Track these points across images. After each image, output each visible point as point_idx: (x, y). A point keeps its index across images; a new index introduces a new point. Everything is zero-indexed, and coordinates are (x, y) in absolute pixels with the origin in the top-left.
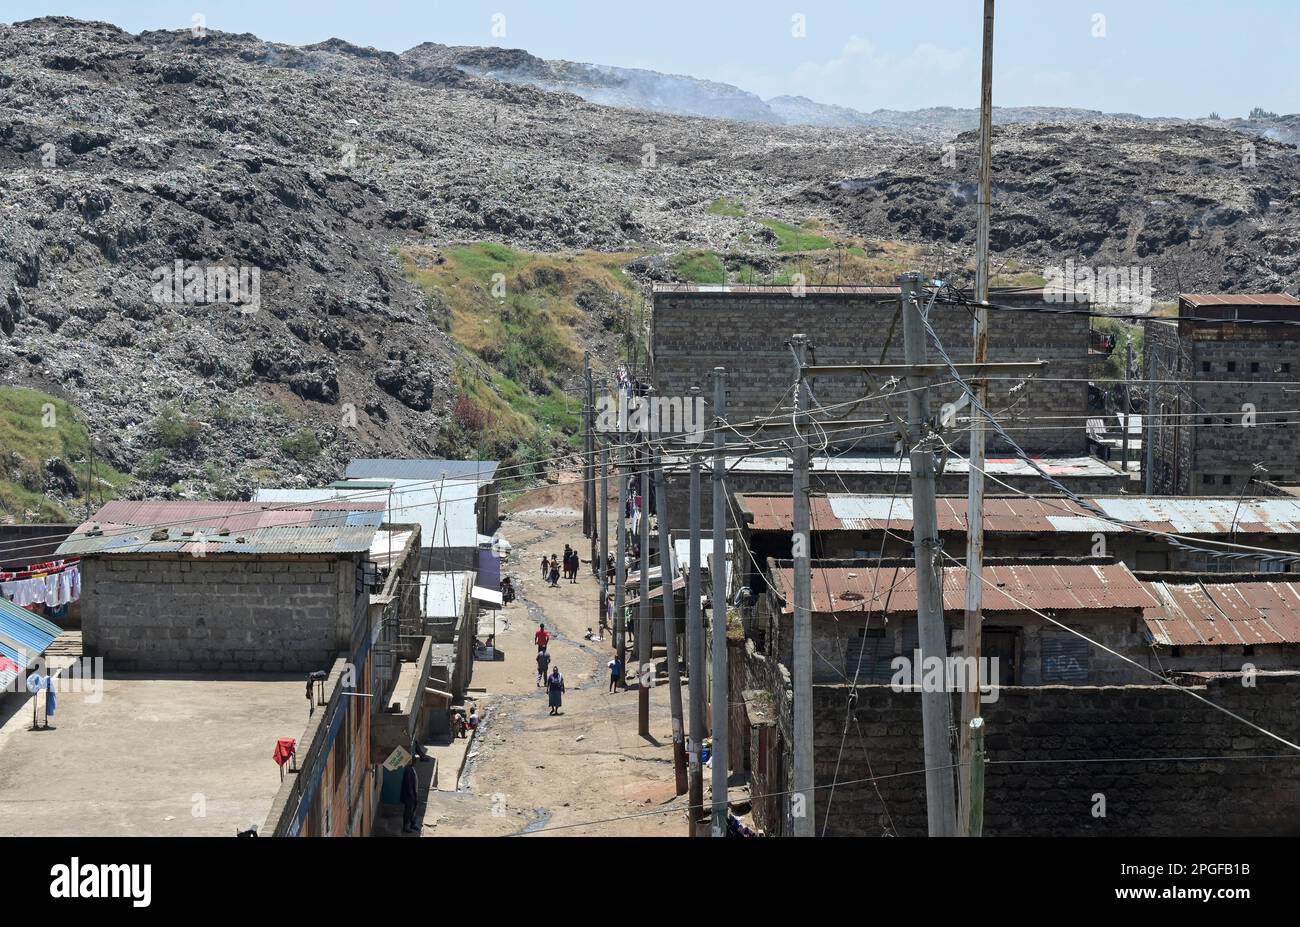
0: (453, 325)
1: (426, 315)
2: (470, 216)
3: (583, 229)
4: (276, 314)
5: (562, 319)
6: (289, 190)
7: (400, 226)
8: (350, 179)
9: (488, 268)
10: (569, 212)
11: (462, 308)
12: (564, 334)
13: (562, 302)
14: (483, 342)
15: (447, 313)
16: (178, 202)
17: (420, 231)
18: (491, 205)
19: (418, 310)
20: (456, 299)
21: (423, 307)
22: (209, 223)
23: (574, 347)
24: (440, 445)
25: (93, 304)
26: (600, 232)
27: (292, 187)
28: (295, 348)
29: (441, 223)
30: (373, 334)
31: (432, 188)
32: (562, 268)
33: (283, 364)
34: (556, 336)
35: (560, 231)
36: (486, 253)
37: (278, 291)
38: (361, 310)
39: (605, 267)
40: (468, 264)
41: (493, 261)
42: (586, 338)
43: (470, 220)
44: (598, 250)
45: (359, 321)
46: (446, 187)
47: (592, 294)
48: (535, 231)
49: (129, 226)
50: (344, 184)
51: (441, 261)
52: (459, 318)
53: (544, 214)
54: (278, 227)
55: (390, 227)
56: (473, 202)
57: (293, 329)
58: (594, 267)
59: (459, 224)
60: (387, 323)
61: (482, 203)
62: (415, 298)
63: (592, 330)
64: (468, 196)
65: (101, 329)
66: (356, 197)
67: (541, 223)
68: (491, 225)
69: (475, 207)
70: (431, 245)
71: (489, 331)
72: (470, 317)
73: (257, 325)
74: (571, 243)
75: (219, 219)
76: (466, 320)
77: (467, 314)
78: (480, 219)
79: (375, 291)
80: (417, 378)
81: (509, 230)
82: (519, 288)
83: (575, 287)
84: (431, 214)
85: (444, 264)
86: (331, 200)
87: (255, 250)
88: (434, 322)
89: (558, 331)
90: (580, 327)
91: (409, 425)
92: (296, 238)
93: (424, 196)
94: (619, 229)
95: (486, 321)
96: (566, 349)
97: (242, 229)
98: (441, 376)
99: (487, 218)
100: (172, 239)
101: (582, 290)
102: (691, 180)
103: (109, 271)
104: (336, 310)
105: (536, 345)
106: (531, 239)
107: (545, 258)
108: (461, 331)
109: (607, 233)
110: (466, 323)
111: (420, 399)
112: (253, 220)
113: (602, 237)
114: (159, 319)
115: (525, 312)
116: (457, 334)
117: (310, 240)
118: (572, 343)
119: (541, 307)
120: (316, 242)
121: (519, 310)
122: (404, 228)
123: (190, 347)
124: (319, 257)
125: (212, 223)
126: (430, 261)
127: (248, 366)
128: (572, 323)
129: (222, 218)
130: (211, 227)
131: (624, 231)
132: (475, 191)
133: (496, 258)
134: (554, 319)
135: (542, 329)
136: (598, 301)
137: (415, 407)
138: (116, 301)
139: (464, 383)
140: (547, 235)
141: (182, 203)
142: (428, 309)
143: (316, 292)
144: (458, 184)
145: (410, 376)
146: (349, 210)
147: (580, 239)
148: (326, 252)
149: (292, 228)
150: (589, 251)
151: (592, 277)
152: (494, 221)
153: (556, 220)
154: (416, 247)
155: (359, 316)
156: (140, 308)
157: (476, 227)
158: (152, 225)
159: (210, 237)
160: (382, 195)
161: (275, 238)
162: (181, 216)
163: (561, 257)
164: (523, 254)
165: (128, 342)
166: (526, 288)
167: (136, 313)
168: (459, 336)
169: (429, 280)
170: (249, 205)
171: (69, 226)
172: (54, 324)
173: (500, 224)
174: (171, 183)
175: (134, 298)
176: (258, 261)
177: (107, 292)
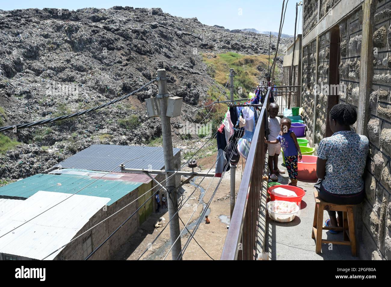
0: (216, 76)
1: (206, 72)
2: (227, 45)
3: (261, 49)
4: (138, 69)
5: (252, 74)
6: (165, 34)
7: (205, 48)
8: (192, 35)
9: (230, 59)
10: (256, 44)
11: (220, 70)
12: (252, 78)
13: (253, 68)
14: (225, 81)
15: (214, 72)
16: (112, 32)
17: (211, 49)
18: (233, 42)
19: (204, 71)
20: (218, 68)
21: (206, 70)
22: (122, 38)
23: (255, 82)
24: (197, 119)
25: (59, 65)
26: (266, 50)
27: (166, 33)
28: (141, 82)
29: (218, 47)
30: (180, 77)
31: (217, 38)
32: (253, 59)
33: (136, 88)
34: (250, 79)
35: (254, 49)
36: (230, 55)
37: (143, 62)
38: (179, 70)
39: (267, 59)
40: (224, 58)
41: (232, 57)
42: (260, 80)
43: (227, 47)
44: (265, 54)
45: (176, 73)
46: (221, 38)
47: (262, 66)
48: (246, 49)
49: (85, 37)
50: (189, 36)
51: (215, 57)
52: (218, 73)
53: (249, 45)
54: (153, 42)
55: (202, 48)
56: (228, 41)
57: (144, 75)
58: (263, 59)
59: (224, 47)
60: (188, 74)
61: (231, 42)
62: (204, 67)
63: (262, 77)
64: (227, 40)
65: (61, 75)
66: (192, 40)
67: (248, 47)
68: (233, 48)
69: (229, 43)
70: (214, 53)
71: (227, 77)
72: (222, 73)
73: (128, 73)
74: (257, 53)
75: (126, 37)
76: (220, 74)
77: (221, 72)
78: (230, 46)
79: (188, 64)
80: (192, 93)
81: (238, 49)
82: (239, 64)
83: (257, 64)
84: (216, 45)
85: (217, 58)
86: (183, 39)
87: (138, 48)
88: (209, 74)
89: (251, 77)
90: (258, 76)
91: (186, 111)
92: (161, 47)
93: (215, 41)
94: (271, 49)
95: (227, 74)
96: (253, 83)
97: (135, 42)
98: (203, 92)
99: (232, 46)
100: (101, 42)
101: (259, 65)
102: (291, 41)
103: (72, 54)
105: (243, 82)
106: (245, 52)
107: (248, 56)
108: (218, 77)
109: (268, 50)
110: (220, 75)
111: (192, 100)
112: (142, 39)
113: (266, 51)
114: (90, 71)
115: (240, 72)
116: (217, 78)
117: (166, 48)
118: (255, 81)
119: (246, 70)
120: (168, 48)
121: (238, 71)
122: (206, 48)
123: (97, 82)
124: (169, 53)
125: (123, 39)
126: (212, 57)
127: (120, 89)
128: (255, 75)
129: (128, 37)
130: (122, 40)
131: (273, 50)
132: (229, 39)
133: (233, 56)
134: (250, 74)
135: (246, 77)
136: (264, 68)
137: (191, 104)
138: (71, 64)
139: (212, 94)
140: (250, 50)
141: (113, 32)
142: (207, 70)
143: (160, 63)
144: (225, 37)
145: (189, 92)
146: (189, 43)
147: (259, 51)
148: (172, 52)
149: (159, 43)
150: (262, 55)
151: (262, 61)
152: (234, 47)
153: (253, 46)
154: (209, 53)
155: (177, 71)
156: (81, 67)
157: (229, 48)
158: (94, 37)
159: (120, 43)
160: (201, 40)
161: (150, 46)
162: (109, 35)
163: (253, 56)
164: (242, 55)
165: (71, 80)
166: (241, 64)
167: (80, 69)
168: (216, 79)
169: (210, 62)
170: (142, 34)
171: (59, 37)
172: (38, 72)
173: (236, 48)
174: (112, 26)
175: (80, 63)
176: (139, 52)
177: (68, 61)
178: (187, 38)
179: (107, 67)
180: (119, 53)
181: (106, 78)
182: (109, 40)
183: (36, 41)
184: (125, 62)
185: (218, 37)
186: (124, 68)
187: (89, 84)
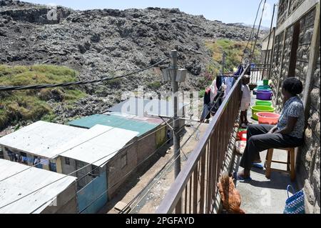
3: (247, 37)
4: (161, 50)
5: (239, 55)
7: (207, 36)
8: (198, 27)
9: (224, 44)
10: (244, 34)
11: (216, 52)
12: (239, 58)
13: (240, 51)
14: (219, 59)
15: (212, 53)
17: (212, 37)
18: (227, 33)
19: (205, 52)
20: (215, 50)
21: (207, 51)
22: (152, 29)
24: (199, 84)
27: (181, 26)
28: (163, 58)
29: (217, 36)
30: (189, 56)
31: (216, 30)
32: (241, 44)
34: (237, 58)
35: (242, 38)
36: (224, 41)
37: (165, 45)
38: (188, 51)
40: (220, 43)
41: (226, 43)
43: (223, 35)
45: (186, 53)
46: (219, 29)
47: (247, 50)
49: (128, 28)
52: (215, 54)
53: (239, 34)
54: (172, 32)
55: (205, 36)
57: (165, 54)
59: (221, 36)
60: (194, 54)
62: (205, 49)
63: (246, 58)
64: (223, 31)
65: (113, 52)
66: (199, 30)
67: (238, 36)
68: (227, 37)
69: (224, 33)
70: (213, 40)
71: (221, 57)
72: (218, 54)
73: (155, 52)
74: (244, 40)
75: (155, 28)
79: (194, 47)
80: (196, 67)
81: (231, 38)
83: (243, 48)
84: (215, 34)
85: (215, 43)
86: (192, 30)
87: (162, 36)
88: (209, 54)
90: (243, 57)
92: (177, 35)
93: (214, 31)
95: (221, 55)
97: (160, 31)
98: (204, 66)
99: (226, 35)
100: (138, 32)
101: (245, 49)
103: (120, 39)
104: (180, 50)
105: (232, 60)
106: (235, 39)
107: (237, 43)
111: (196, 72)
112: (165, 30)
114: (130, 51)
115: (231, 53)
119: (235, 52)
120: (182, 36)
121: (229, 53)
123: (135, 57)
124: (182, 39)
126: (211, 42)
127: (149, 62)
128: (241, 56)
132: (225, 30)
134: (237, 55)
135: (234, 57)
137: (195, 74)
138: (119, 46)
139: (210, 68)
140: (239, 38)
141: (146, 25)
144: (222, 29)
145: (194, 66)
146: (196, 33)
147: (246, 39)
148: (184, 39)
149: (176, 33)
150: (248, 42)
153: (241, 36)
154: (210, 40)
157: (224, 37)
158: (134, 28)
159: (151, 32)
160: (205, 30)
161: (170, 34)
162: (144, 27)
163: (242, 42)
164: (233, 42)
165: (119, 56)
166: (232, 48)
167: (124, 49)
168: (214, 58)
169: (210, 46)
170: (165, 26)
171: (113, 28)
172: (99, 51)
173: (229, 36)
174: (146, 21)
175: (125, 45)
176: (163, 38)
177: (117, 44)
178: (195, 29)
179: (141, 48)
180: (149, 39)
181: (140, 55)
182: (143, 30)
183: (98, 30)
184: (153, 45)
185: (217, 28)
186: (152, 49)
187: (130, 59)
